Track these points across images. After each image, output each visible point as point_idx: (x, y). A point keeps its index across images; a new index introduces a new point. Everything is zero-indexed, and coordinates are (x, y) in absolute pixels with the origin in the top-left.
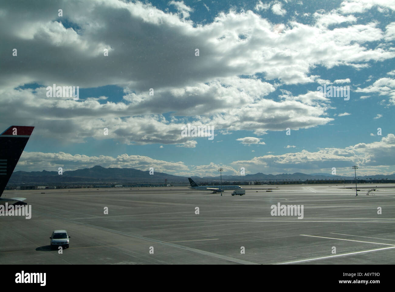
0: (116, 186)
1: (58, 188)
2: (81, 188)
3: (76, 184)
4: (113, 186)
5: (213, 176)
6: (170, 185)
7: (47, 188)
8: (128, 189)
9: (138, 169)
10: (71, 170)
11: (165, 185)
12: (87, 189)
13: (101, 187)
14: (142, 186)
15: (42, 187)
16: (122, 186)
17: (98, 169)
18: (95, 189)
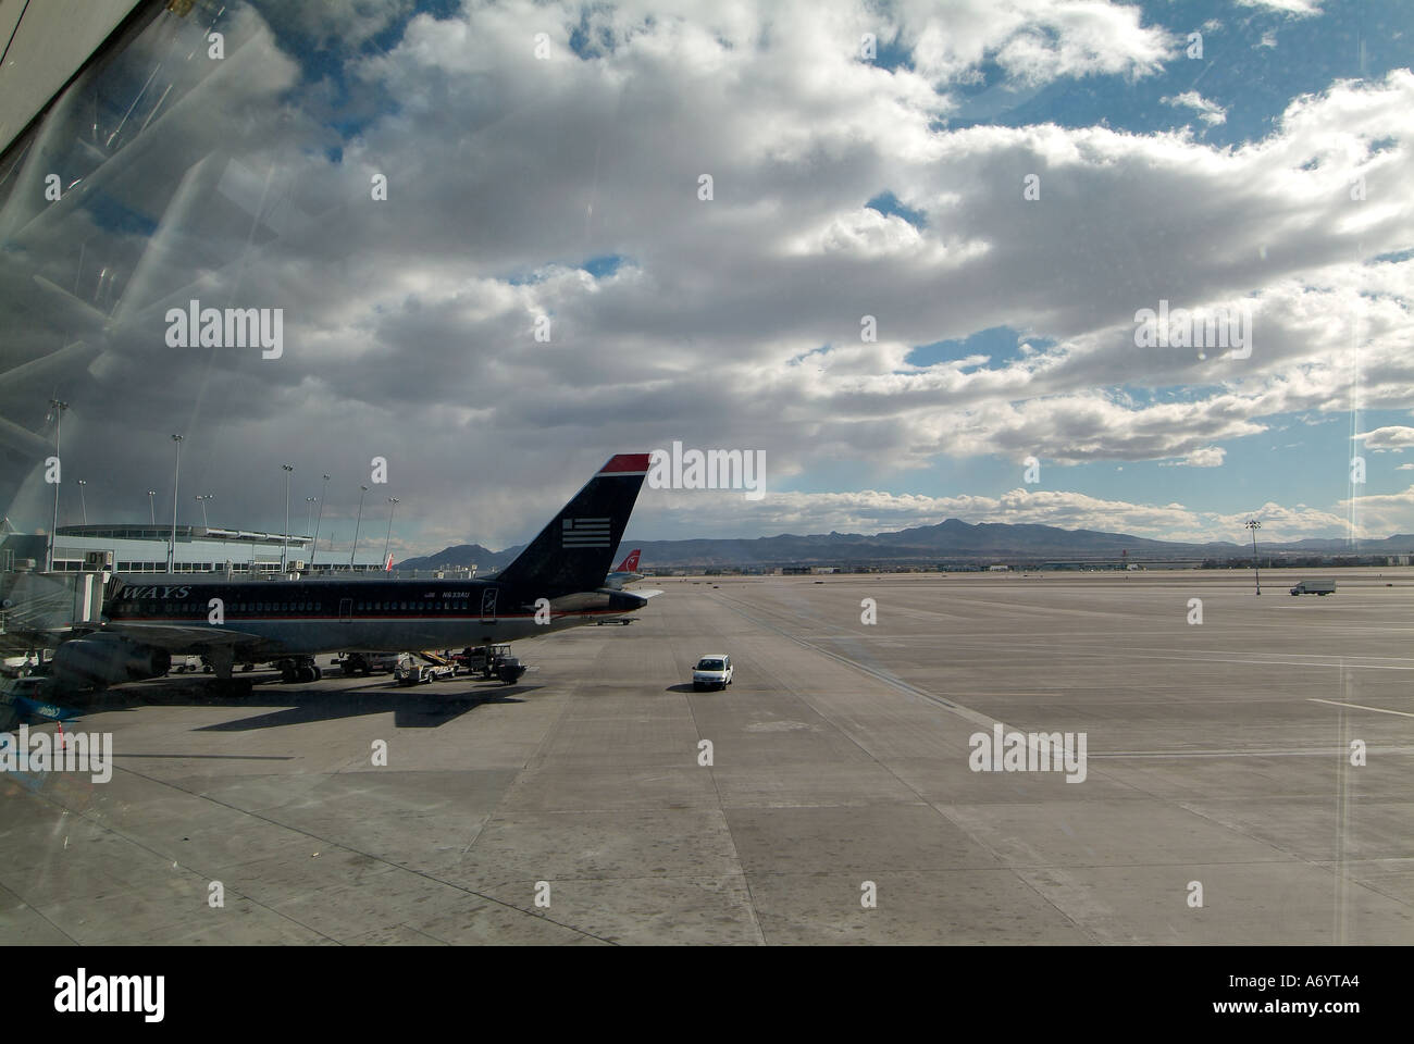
0: (992, 567)
1: (860, 571)
2: (908, 571)
3: (898, 563)
4: (984, 568)
5: (1277, 542)
6: (1135, 566)
7: (836, 572)
8: (1021, 575)
9: (1056, 526)
10: (893, 530)
11: (1124, 568)
12: (921, 575)
13: (957, 570)
14: (1059, 567)
15: (827, 569)
16: (1006, 567)
17: (954, 527)
18: (939, 576)
